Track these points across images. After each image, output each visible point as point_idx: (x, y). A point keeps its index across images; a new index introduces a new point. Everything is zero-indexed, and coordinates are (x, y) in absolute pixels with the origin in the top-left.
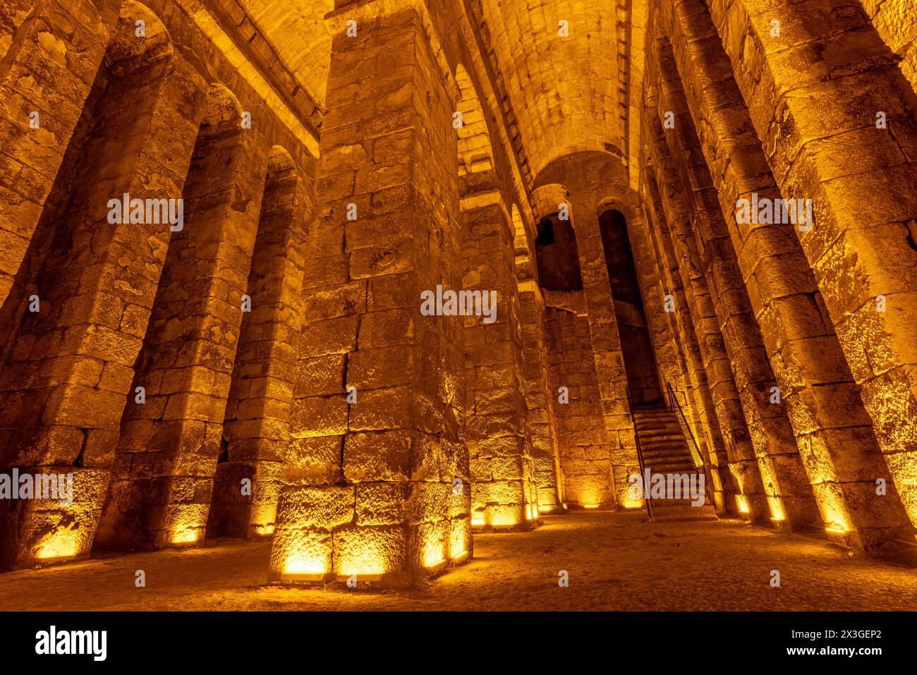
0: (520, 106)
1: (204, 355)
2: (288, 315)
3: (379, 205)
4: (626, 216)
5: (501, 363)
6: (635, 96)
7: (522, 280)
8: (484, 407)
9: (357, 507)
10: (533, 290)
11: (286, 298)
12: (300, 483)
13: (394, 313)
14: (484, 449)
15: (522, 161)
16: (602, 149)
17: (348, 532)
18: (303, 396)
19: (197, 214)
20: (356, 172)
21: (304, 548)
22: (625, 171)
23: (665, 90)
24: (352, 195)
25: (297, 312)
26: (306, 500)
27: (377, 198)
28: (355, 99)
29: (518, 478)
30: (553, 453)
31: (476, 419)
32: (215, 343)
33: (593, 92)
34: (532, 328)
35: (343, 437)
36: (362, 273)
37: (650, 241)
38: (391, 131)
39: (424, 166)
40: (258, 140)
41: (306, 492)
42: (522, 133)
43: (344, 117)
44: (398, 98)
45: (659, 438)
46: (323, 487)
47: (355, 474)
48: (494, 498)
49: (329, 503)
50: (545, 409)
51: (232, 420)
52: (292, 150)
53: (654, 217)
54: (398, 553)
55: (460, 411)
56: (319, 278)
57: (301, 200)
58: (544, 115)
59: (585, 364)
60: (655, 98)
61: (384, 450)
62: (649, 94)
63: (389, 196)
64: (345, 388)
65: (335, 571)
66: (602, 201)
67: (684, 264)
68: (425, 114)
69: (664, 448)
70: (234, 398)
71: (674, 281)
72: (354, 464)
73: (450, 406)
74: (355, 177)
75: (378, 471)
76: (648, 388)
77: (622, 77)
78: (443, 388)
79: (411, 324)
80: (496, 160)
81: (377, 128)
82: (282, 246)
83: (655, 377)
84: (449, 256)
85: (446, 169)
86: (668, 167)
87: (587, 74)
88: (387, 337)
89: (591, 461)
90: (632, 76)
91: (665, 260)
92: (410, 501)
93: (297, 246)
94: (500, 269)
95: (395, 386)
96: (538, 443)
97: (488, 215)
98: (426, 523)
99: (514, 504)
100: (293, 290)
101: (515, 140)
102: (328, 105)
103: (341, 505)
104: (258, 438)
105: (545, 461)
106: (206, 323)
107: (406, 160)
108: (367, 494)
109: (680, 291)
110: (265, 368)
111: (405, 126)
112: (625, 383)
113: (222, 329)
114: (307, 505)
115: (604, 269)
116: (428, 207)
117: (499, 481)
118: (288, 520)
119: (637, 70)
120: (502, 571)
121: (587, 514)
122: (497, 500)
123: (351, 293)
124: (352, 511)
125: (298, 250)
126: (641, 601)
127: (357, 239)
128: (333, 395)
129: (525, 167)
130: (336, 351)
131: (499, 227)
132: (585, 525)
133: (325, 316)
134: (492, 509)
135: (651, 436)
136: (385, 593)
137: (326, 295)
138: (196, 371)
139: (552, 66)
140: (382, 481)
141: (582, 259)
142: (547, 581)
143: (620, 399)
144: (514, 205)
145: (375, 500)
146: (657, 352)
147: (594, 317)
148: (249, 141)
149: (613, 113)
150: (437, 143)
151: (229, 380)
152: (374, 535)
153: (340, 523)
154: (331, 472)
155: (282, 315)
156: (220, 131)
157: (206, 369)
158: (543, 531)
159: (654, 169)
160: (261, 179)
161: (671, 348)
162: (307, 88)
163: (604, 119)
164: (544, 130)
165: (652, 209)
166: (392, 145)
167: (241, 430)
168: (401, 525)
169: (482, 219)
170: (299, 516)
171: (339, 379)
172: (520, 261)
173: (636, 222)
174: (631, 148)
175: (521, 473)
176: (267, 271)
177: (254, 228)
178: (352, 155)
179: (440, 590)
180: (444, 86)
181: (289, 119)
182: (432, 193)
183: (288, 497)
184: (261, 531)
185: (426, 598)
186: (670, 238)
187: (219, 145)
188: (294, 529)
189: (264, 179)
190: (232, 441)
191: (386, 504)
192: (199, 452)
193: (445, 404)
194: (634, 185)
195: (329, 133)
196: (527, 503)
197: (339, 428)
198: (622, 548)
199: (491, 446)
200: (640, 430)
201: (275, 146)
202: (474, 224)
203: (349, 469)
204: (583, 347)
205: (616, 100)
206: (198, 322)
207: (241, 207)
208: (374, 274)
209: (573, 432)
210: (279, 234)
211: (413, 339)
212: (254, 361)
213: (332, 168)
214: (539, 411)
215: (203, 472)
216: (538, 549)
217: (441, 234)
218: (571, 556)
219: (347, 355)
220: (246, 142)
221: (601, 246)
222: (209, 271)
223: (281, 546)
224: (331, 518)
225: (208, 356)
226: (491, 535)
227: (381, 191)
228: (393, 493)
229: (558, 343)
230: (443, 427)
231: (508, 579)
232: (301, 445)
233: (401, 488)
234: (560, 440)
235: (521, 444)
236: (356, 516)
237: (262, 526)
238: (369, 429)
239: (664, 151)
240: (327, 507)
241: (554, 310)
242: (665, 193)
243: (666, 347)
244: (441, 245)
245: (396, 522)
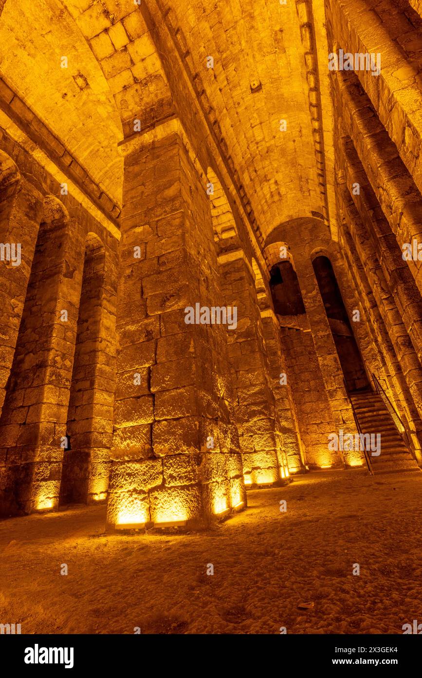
0: (251, 192)
1: (51, 377)
2: (105, 346)
3: (164, 263)
4: (331, 260)
5: (253, 367)
6: (330, 178)
7: (262, 310)
8: (245, 399)
9: (164, 473)
10: (271, 316)
11: (103, 334)
12: (124, 459)
13: (180, 336)
14: (247, 429)
15: (256, 228)
16: (310, 215)
17: (160, 492)
18: (122, 398)
19: (41, 282)
20: (146, 243)
21: (129, 505)
22: (327, 229)
23: (351, 171)
24: (145, 259)
25: (111, 343)
26: (129, 471)
27: (162, 259)
28: (142, 196)
29: (273, 448)
30: (295, 429)
31: (239, 408)
32: (58, 368)
33: (300, 178)
34: (273, 342)
35: (151, 425)
36: (155, 310)
37: (350, 276)
38: (168, 214)
39: (192, 236)
40: (78, 230)
41: (128, 465)
42: (254, 209)
43: (135, 208)
44: (171, 192)
45: (370, 414)
46: (140, 461)
47: (161, 450)
48: (257, 464)
49: (145, 472)
50: (287, 398)
51: (72, 421)
52: (101, 235)
53: (351, 258)
54: (196, 504)
55: (230, 402)
56: (127, 317)
57: (108, 268)
58: (268, 196)
59: (312, 365)
60: (344, 177)
61: (180, 431)
62: (340, 175)
63: (170, 258)
64: (150, 390)
65: (152, 521)
66: (314, 251)
67: (376, 289)
68: (190, 201)
69: (375, 421)
70: (73, 405)
71: (370, 301)
72: (160, 443)
73: (223, 398)
74: (146, 247)
75: (177, 447)
76: (359, 379)
77: (319, 166)
78: (217, 386)
79: (192, 342)
80: (238, 229)
81: (158, 213)
82: (98, 299)
83: (363, 371)
84: (213, 295)
85: (206, 237)
86: (358, 223)
87: (295, 166)
88: (176, 353)
89: (322, 434)
90: (326, 165)
91: (362, 287)
92: (201, 466)
93: (108, 298)
94: (248, 303)
95: (185, 386)
96: (284, 423)
97: (236, 266)
98: (213, 482)
99: (272, 467)
100: (107, 328)
101: (250, 214)
102: (124, 201)
103: (153, 473)
104: (90, 432)
105: (290, 436)
106: (52, 355)
107: (179, 232)
108: (171, 464)
109: (375, 308)
110: (92, 383)
111: (177, 210)
112: (342, 376)
113: (62, 358)
114: (129, 475)
115: (319, 298)
116: (197, 263)
117: (260, 451)
118: (117, 486)
119: (329, 160)
120: (269, 515)
121: (323, 472)
122: (260, 465)
123: (149, 325)
124: (161, 476)
125: (109, 301)
126: (375, 528)
127: (151, 288)
128: (142, 396)
129: (258, 232)
130: (142, 365)
131: (244, 274)
132: (324, 479)
133: (133, 342)
134: (256, 472)
135: (364, 412)
136: (189, 534)
137: (132, 328)
138: (47, 388)
139: (271, 163)
140: (181, 454)
141: (303, 292)
142: (303, 519)
143: (339, 388)
144: (253, 258)
145: (177, 468)
146: (362, 352)
147: (316, 332)
148: (72, 231)
149: (315, 190)
150: (199, 220)
151: (68, 393)
152: (178, 493)
153: (153, 486)
154: (144, 450)
155: (101, 346)
156: (53, 226)
157: (53, 386)
158: (294, 486)
159: (348, 225)
160: (81, 255)
161: (372, 349)
162: (108, 193)
163: (310, 195)
164: (268, 206)
165: (349, 254)
166: (169, 223)
167: (78, 428)
168: (196, 485)
169: (232, 270)
170: (125, 482)
171: (145, 385)
172: (261, 296)
173: (339, 263)
174: (330, 213)
175: (275, 445)
176: (90, 317)
177: (79, 288)
178: (143, 233)
179: (228, 530)
180: (200, 182)
181: (97, 215)
182: (199, 253)
183: (117, 470)
184: (96, 498)
185: (218, 535)
186: (364, 272)
187: (53, 235)
188: (122, 492)
189: (84, 256)
190: (72, 435)
191: (185, 470)
192: (52, 444)
193: (219, 398)
194: (335, 238)
195: (126, 219)
196: (281, 466)
197: (148, 419)
198: (353, 494)
199: (252, 427)
200: (357, 408)
201: (89, 233)
202: (227, 273)
203: (157, 447)
204: (310, 353)
205: (317, 181)
206: (46, 355)
207: (70, 275)
208: (164, 310)
209: (308, 414)
210: (96, 291)
211: (195, 353)
212: (84, 379)
213: (130, 242)
214: (283, 401)
215: (55, 458)
216: (293, 498)
217: (206, 280)
218: (318, 501)
219: (149, 367)
220: (70, 232)
221: (316, 282)
222: (51, 319)
223: (113, 505)
224: (147, 482)
225: (54, 378)
226: (257, 491)
227: (164, 255)
228: (189, 462)
229: (292, 351)
230: (219, 414)
231: (275, 520)
232: (123, 433)
233: (195, 458)
234: (299, 420)
235: (273, 424)
236: (164, 480)
237: (96, 494)
238: (168, 418)
239: (354, 212)
240: (144, 475)
241: (287, 329)
242: (357, 241)
243: (369, 349)
244: (207, 288)
245: (193, 482)
